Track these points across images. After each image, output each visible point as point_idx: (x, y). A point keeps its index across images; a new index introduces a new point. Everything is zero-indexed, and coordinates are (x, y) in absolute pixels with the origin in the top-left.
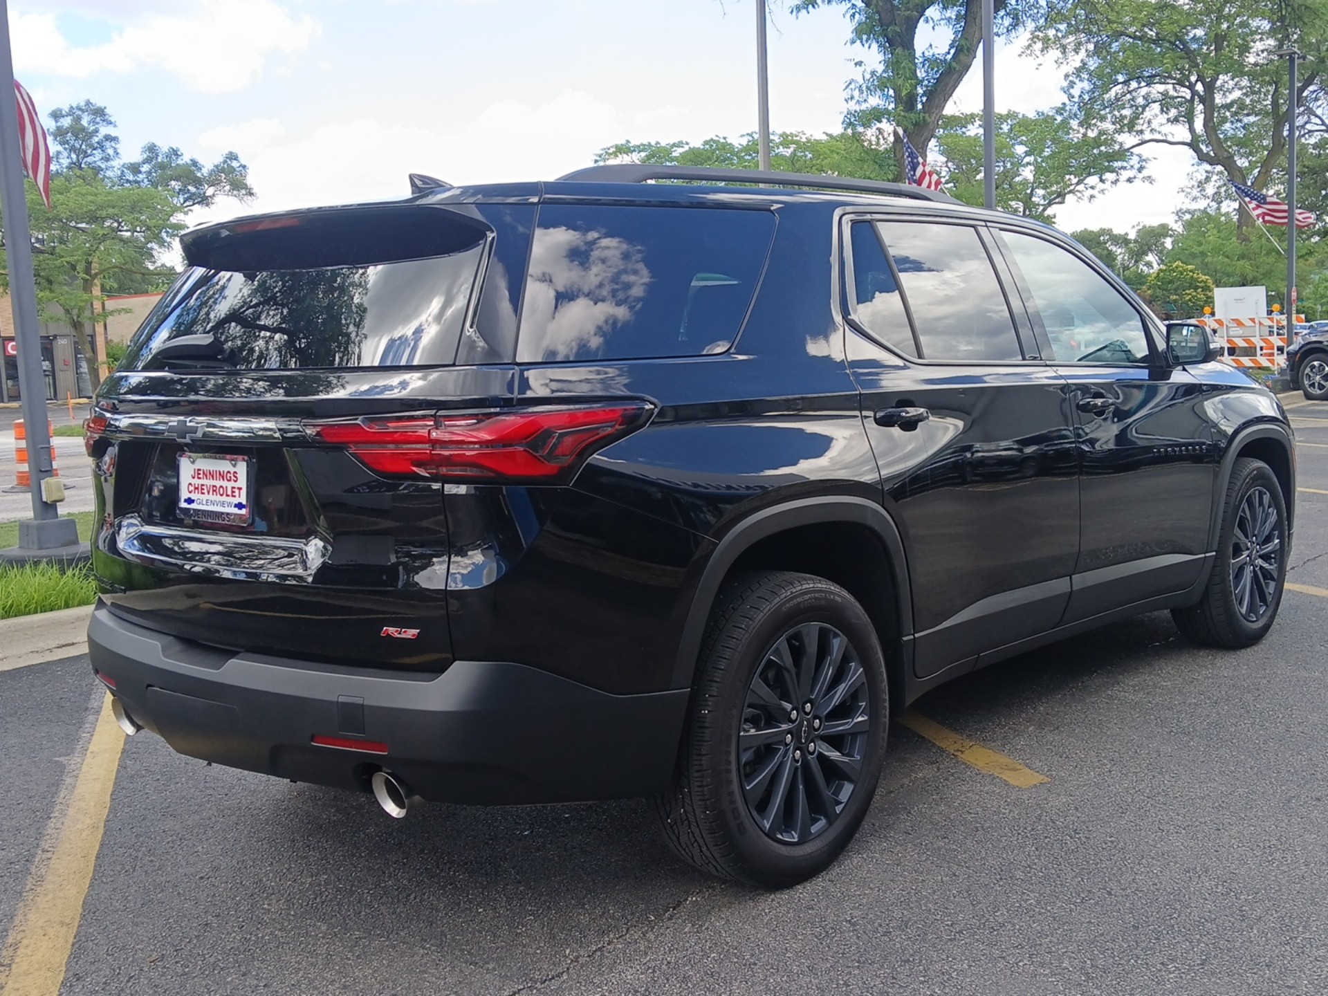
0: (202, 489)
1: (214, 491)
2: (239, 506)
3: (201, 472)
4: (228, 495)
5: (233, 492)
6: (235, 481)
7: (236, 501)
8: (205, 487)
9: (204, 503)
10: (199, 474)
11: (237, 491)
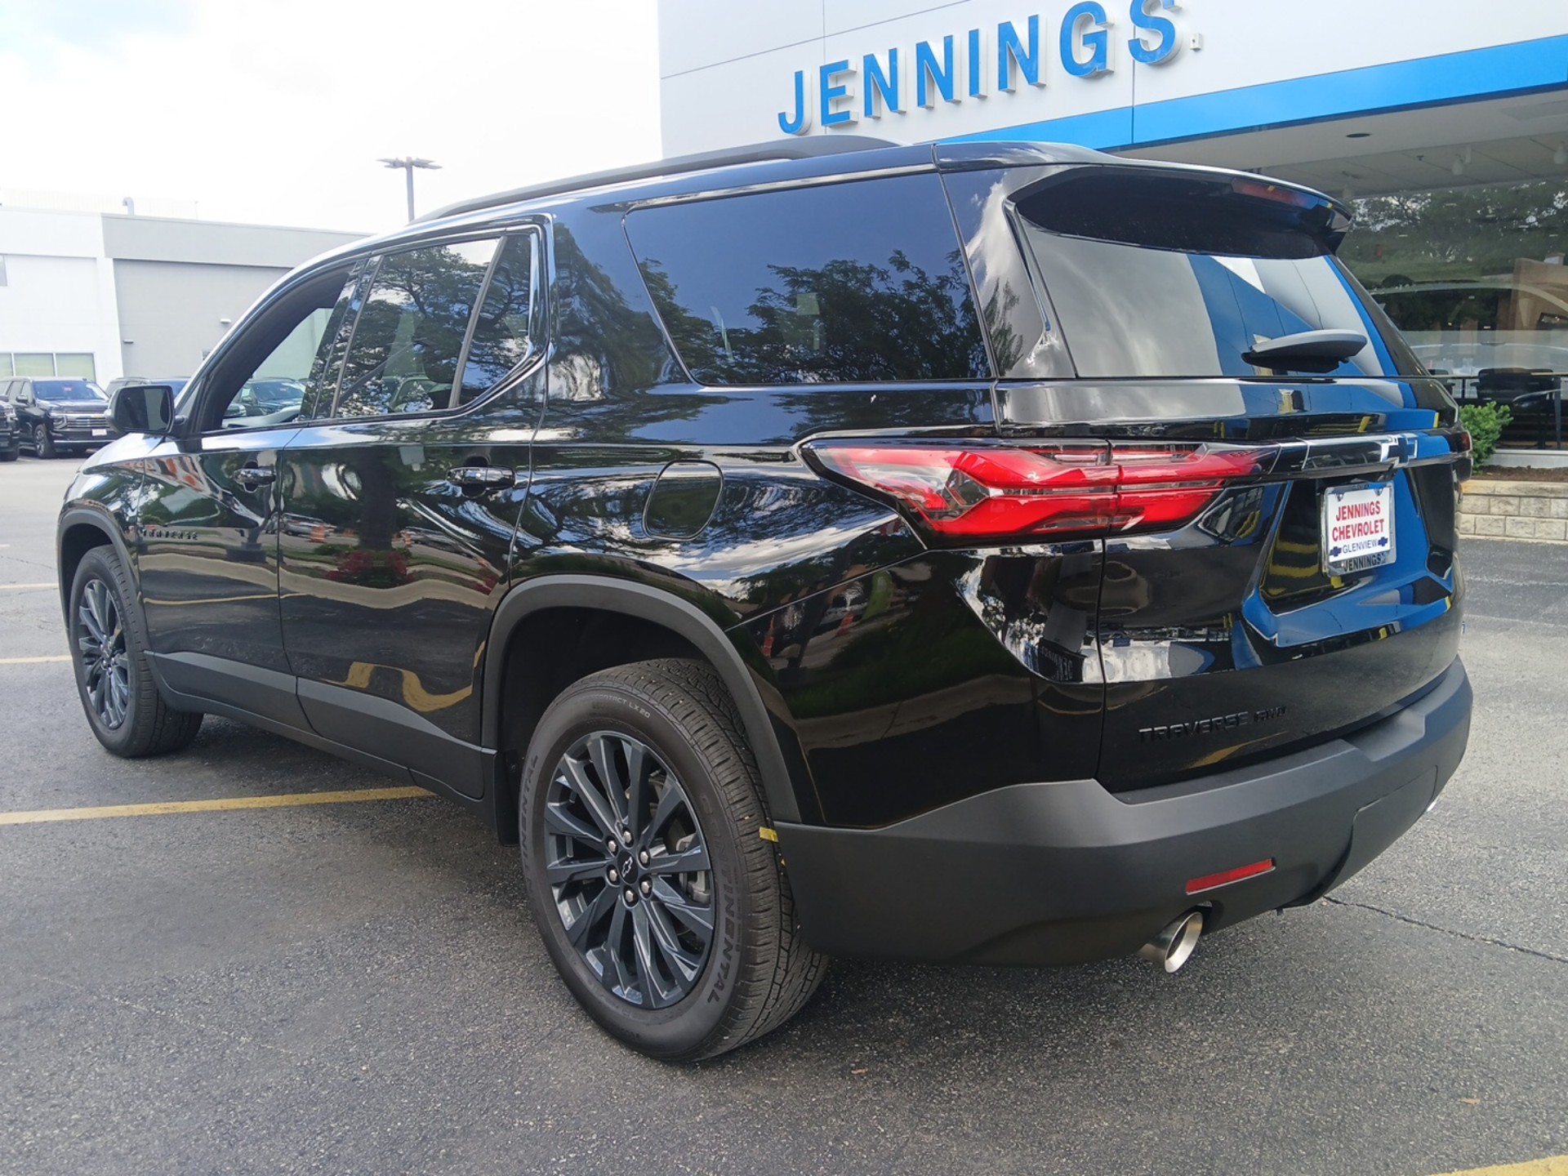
0: (1348, 532)
1: (1360, 530)
2: (1383, 542)
3: (1346, 510)
4: (1372, 533)
5: (1376, 526)
6: (1378, 513)
7: (1378, 537)
8: (1350, 529)
9: (1351, 549)
10: (1344, 513)
11: (1379, 524)
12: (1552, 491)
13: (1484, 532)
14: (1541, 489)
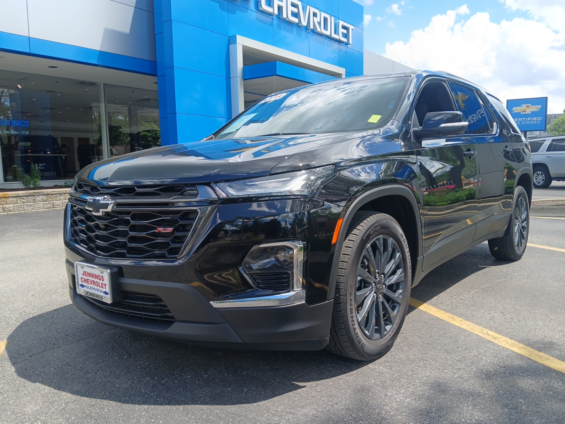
12: (38, 193)
13: (17, 210)
14: (34, 192)
